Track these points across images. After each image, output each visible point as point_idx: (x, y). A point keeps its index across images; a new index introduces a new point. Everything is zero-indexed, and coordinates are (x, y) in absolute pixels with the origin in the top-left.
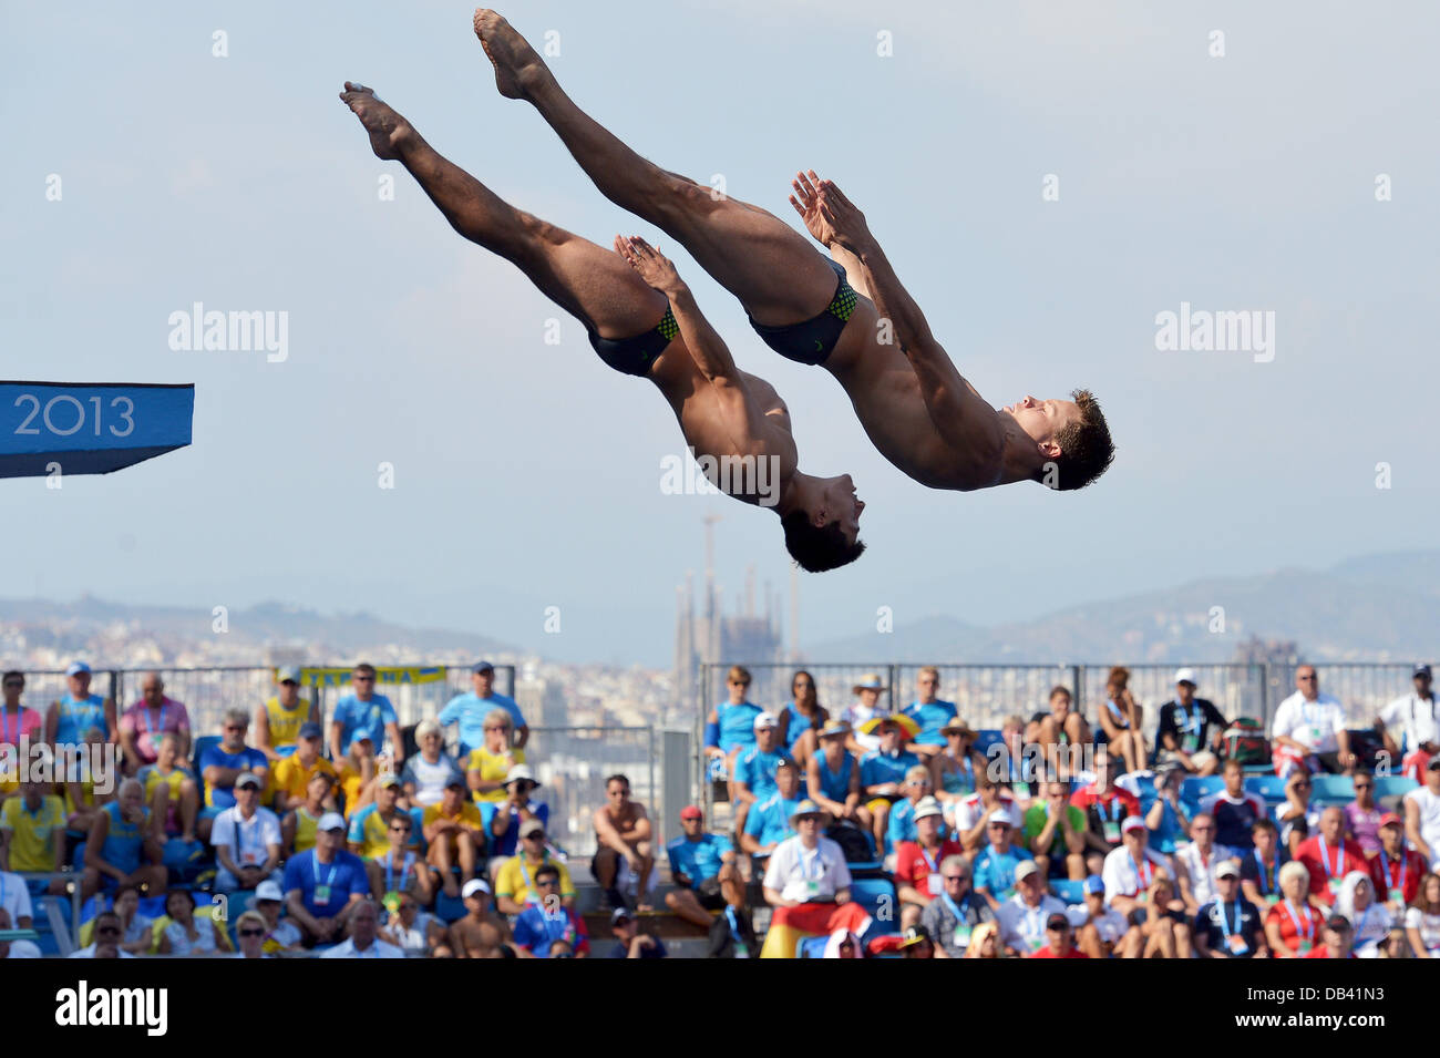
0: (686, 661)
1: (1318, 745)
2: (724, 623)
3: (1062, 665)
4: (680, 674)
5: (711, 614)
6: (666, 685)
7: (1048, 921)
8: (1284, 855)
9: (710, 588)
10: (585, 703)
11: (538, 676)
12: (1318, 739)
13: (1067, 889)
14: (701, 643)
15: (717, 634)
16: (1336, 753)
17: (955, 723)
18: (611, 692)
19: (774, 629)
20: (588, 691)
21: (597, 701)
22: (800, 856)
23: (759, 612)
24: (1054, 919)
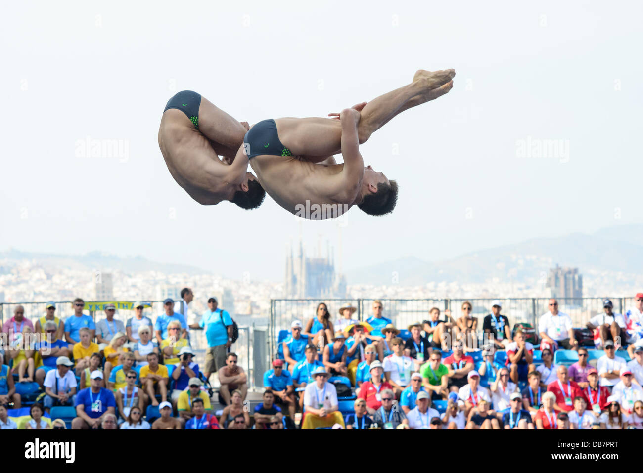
0: (290, 278)
1: (560, 336)
2: (308, 259)
3: (440, 299)
4: (287, 285)
5: (301, 256)
6: (280, 289)
7: (432, 420)
8: (543, 388)
9: (301, 244)
10: (243, 298)
11: (220, 286)
12: (559, 333)
13: (440, 405)
14: (297, 269)
15: (304, 266)
16: (568, 339)
17: (389, 326)
18: (255, 293)
19: (331, 264)
20: (244, 292)
21: (248, 297)
22: (317, 391)
23: (324, 255)
24: (434, 420)
